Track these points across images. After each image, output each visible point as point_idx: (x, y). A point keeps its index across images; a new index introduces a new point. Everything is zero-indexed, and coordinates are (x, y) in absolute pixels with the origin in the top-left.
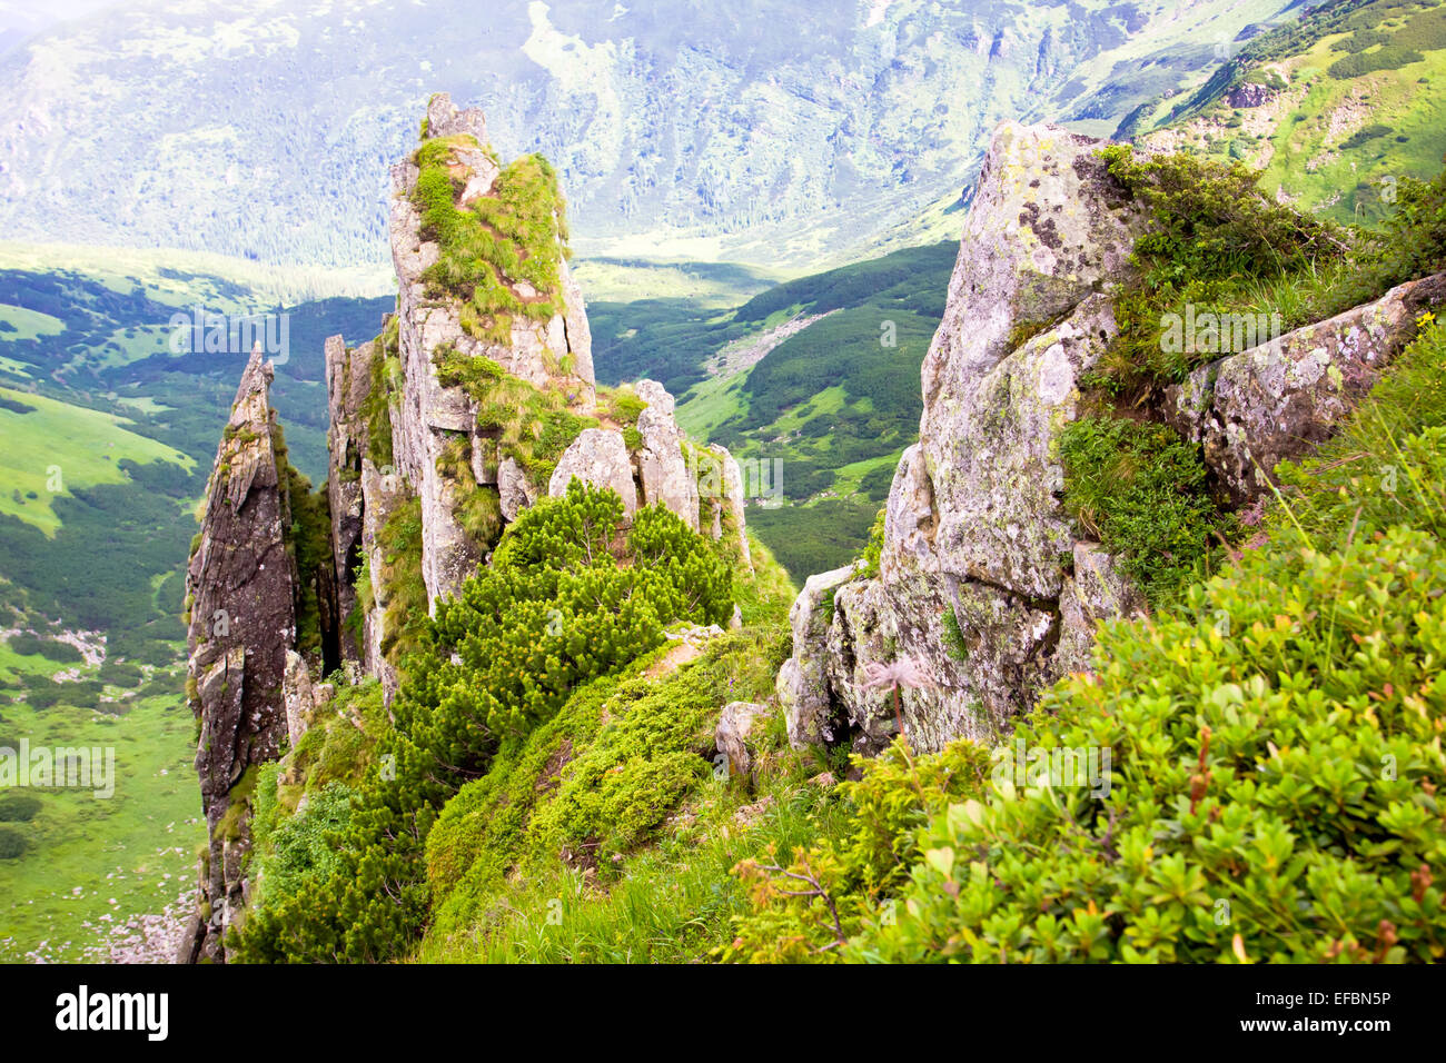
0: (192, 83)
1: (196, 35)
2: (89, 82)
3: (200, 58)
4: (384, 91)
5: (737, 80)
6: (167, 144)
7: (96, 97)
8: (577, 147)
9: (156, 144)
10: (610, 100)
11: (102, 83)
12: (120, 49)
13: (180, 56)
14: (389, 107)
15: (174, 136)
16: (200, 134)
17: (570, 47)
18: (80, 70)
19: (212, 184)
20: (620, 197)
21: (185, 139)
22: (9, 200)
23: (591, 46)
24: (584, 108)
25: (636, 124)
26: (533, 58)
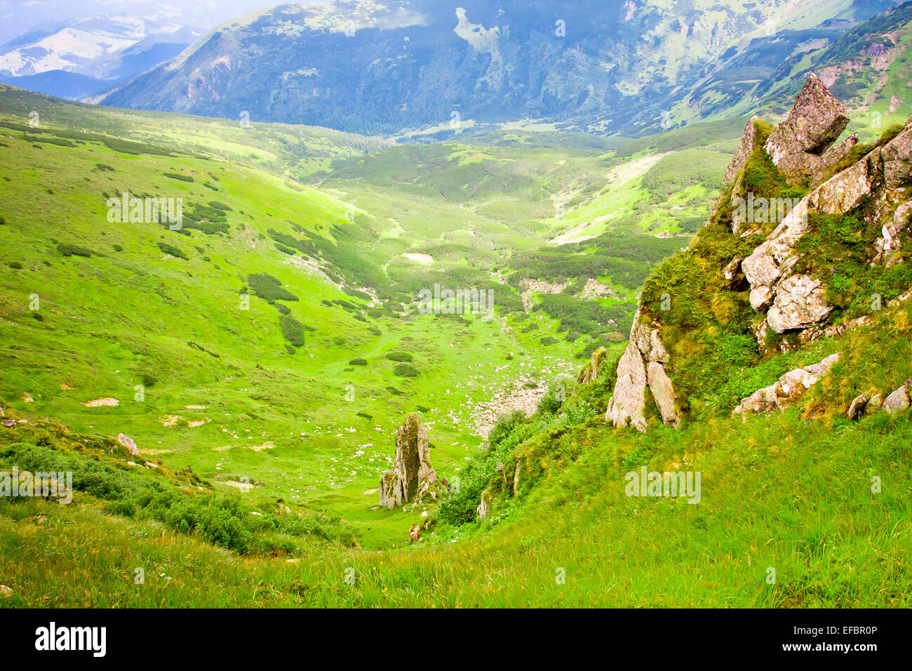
0: (296, 47)
1: (296, 24)
2: (247, 47)
3: (299, 35)
4: (387, 51)
5: (560, 47)
6: (285, 77)
7: (251, 54)
8: (482, 79)
9: (280, 77)
10: (496, 56)
11: (254, 47)
12: (261, 31)
13: (289, 34)
14: (389, 59)
15: (288, 73)
16: (300, 71)
17: (477, 30)
18: (243, 41)
19: (306, 97)
20: (503, 104)
21: (294, 74)
22: (212, 103)
23: (488, 30)
24: (483, 59)
25: (510, 68)
26: (460, 35)
